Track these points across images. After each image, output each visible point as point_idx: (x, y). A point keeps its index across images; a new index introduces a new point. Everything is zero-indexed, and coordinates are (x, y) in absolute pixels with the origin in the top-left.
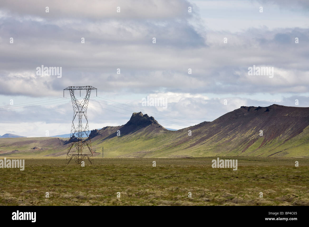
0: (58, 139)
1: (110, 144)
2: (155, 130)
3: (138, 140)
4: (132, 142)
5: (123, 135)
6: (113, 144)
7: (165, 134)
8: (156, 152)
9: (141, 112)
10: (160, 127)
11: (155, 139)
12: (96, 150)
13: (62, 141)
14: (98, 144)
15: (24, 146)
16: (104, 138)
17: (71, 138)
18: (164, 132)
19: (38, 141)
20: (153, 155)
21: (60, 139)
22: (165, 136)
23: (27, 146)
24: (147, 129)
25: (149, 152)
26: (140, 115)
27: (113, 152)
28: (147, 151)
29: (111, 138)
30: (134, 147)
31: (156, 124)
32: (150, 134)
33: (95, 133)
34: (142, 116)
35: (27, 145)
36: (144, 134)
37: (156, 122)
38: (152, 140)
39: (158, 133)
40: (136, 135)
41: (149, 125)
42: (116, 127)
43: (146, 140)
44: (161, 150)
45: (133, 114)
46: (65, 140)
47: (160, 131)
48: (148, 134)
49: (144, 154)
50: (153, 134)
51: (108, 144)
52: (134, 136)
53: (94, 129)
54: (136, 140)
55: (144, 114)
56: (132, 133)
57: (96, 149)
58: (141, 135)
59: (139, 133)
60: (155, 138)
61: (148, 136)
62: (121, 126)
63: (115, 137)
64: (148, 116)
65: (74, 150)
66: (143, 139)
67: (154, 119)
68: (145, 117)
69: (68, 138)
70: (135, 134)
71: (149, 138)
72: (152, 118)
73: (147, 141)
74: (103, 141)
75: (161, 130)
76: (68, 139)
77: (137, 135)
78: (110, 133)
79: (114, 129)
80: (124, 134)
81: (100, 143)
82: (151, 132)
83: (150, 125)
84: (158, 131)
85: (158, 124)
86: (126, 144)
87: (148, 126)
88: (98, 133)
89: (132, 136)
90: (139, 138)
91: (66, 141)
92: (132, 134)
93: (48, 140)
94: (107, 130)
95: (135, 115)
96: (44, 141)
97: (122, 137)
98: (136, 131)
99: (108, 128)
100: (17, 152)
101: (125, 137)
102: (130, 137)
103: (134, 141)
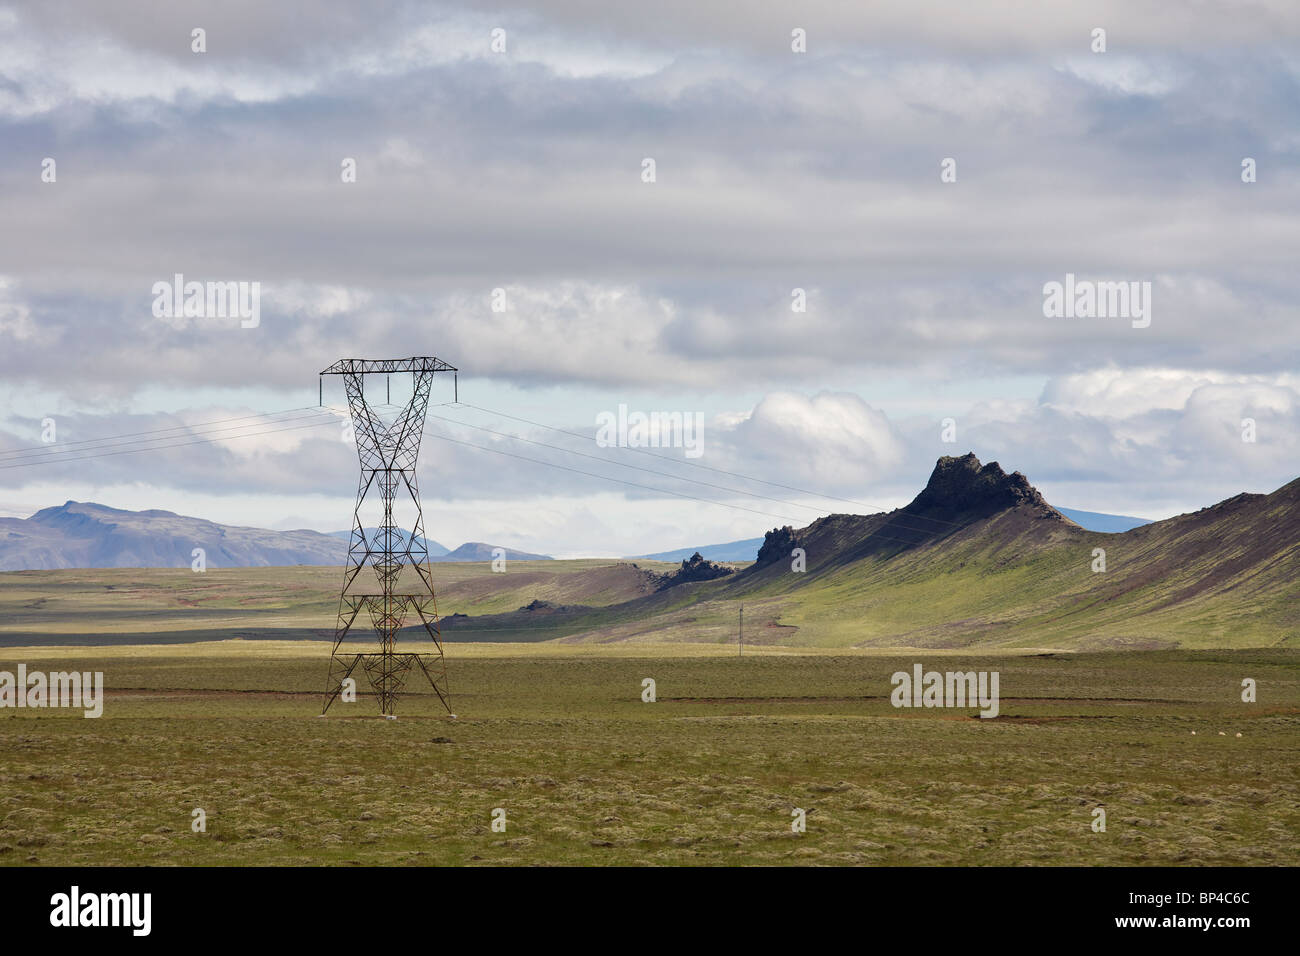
0: (635, 566)
1: (840, 589)
2: (1032, 529)
3: (957, 574)
4: (933, 583)
5: (897, 551)
6: (855, 589)
7: (1074, 548)
8: (1025, 624)
9: (971, 456)
10: (1052, 517)
11: (1031, 567)
12: (782, 612)
13: (649, 574)
14: (791, 587)
15: (496, 598)
16: (818, 565)
17: (685, 564)
18: (1070, 537)
19: (554, 575)
20: (1016, 636)
21: (644, 569)
22: (1072, 557)
23: (508, 596)
24: (1002, 521)
25: (996, 624)
26: (967, 466)
27: (852, 624)
28: (991, 618)
29: (851, 561)
30: (939, 603)
31: (1036, 505)
32: (1010, 548)
33: (783, 544)
34: (978, 471)
35: (508, 593)
36: (983, 545)
37: (1033, 498)
38: (1016, 573)
39: (1043, 543)
40: (951, 552)
41: (1004, 510)
42: (868, 517)
43: (991, 571)
44: (1050, 616)
45: (939, 462)
46: (662, 572)
47: (1054, 535)
48: (1000, 548)
49: (976, 631)
50: (1024, 545)
51: (834, 588)
52: (943, 555)
53: (780, 528)
54: (949, 572)
55: (984, 463)
56: (933, 544)
57: (780, 610)
58: (971, 551)
59: (963, 545)
60: (1027, 564)
61: (1002, 554)
62: (888, 512)
63: (861, 562)
64: (1001, 472)
65: (691, 616)
66: (980, 570)
67: (1028, 485)
68: (989, 477)
69: (673, 567)
70: (949, 547)
71: (1006, 564)
72: (1017, 480)
73: (1000, 578)
74: (814, 575)
75: (1056, 530)
76: (674, 570)
77: (954, 551)
78: (842, 543)
79: (858, 528)
80: (900, 548)
81: (801, 583)
82: (1015, 535)
83: (1008, 511)
84: (1042, 536)
85: (1044, 506)
86: (907, 590)
87: (1002, 515)
88: (794, 540)
89: (933, 554)
90: (962, 565)
91: (665, 577)
92: (935, 549)
93: (591, 574)
94: (832, 532)
95: (947, 465)
96: (577, 575)
97: (891, 562)
98: (951, 534)
99: (837, 524)
100: (461, 624)
101: (902, 562)
102: (924, 559)
103: (943, 576)
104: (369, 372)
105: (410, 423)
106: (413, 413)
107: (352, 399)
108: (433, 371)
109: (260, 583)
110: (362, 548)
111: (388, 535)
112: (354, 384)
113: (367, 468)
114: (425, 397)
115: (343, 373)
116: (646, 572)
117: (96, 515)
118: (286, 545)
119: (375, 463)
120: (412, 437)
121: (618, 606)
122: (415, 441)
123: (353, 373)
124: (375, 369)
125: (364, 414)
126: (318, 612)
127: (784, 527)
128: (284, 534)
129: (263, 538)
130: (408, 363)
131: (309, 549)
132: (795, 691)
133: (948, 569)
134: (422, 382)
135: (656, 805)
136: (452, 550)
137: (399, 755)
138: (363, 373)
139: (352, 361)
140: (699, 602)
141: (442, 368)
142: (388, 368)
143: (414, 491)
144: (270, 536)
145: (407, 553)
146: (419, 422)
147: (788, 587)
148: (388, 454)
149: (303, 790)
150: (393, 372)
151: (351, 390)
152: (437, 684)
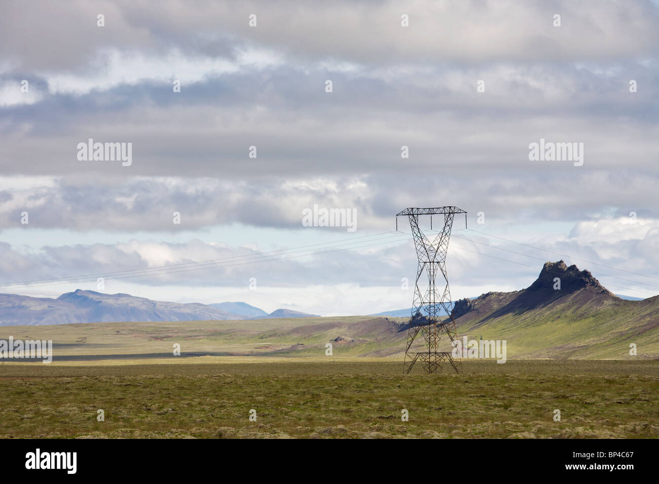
0: (387, 319)
1: (496, 330)
2: (594, 299)
3: (555, 322)
4: (544, 326)
5: (524, 310)
6: (504, 329)
7: (616, 308)
8: (596, 347)
9: (561, 262)
10: (605, 293)
11: (594, 318)
13: (394, 323)
16: (484, 317)
17: (413, 318)
18: (614, 302)
19: (345, 324)
20: (591, 353)
21: (391, 320)
22: (616, 313)
23: (322, 335)
24: (575, 297)
25: (581, 347)
26: (559, 267)
28: (577, 344)
29: (499, 316)
30: (547, 337)
31: (597, 286)
32: (583, 308)
33: (464, 307)
34: (565, 269)
35: (322, 333)
36: (569, 307)
37: (594, 283)
38: (587, 321)
39: (601, 306)
40: (553, 310)
41: (579, 289)
42: (508, 293)
43: (574, 321)
44: (608, 343)
45: (545, 265)
46: (401, 322)
47: (605, 302)
48: (577, 309)
49: (571, 351)
50: (591, 307)
51: (493, 329)
52: (548, 313)
53: (462, 299)
54: (552, 321)
55: (568, 265)
56: (543, 307)
58: (563, 310)
59: (559, 307)
60: (593, 316)
61: (579, 312)
62: (518, 291)
63: (506, 316)
64: (578, 270)
65: (421, 344)
66: (568, 320)
67: (591, 276)
68: (571, 273)
69: (407, 318)
70: (551, 308)
71: (582, 316)
72: (586, 274)
73: (577, 324)
74: (482, 323)
75: (607, 299)
76: (408, 321)
77: (554, 310)
78: (496, 306)
79: (504, 298)
80: (526, 309)
81: (475, 327)
82: (586, 302)
83: (582, 290)
84: (599, 302)
85: (600, 287)
86: (530, 330)
87: (579, 292)
88: (471, 306)
89: (544, 312)
90: (559, 317)
91: (403, 324)
92: (544, 309)
93: (364, 323)
94: (490, 301)
95: (549, 267)
96: (357, 324)
97: (521, 316)
99: (493, 297)
100: (301, 349)
101: (528, 315)
102: (539, 314)
103: (549, 322)
113: (421, 261)
116: (393, 322)
117: (91, 296)
118: (187, 311)
121: (380, 339)
127: (464, 299)
128: (186, 305)
129: (175, 307)
131: (199, 313)
133: (551, 319)
136: (270, 313)
140: (423, 337)
144: (179, 306)
147: (469, 329)
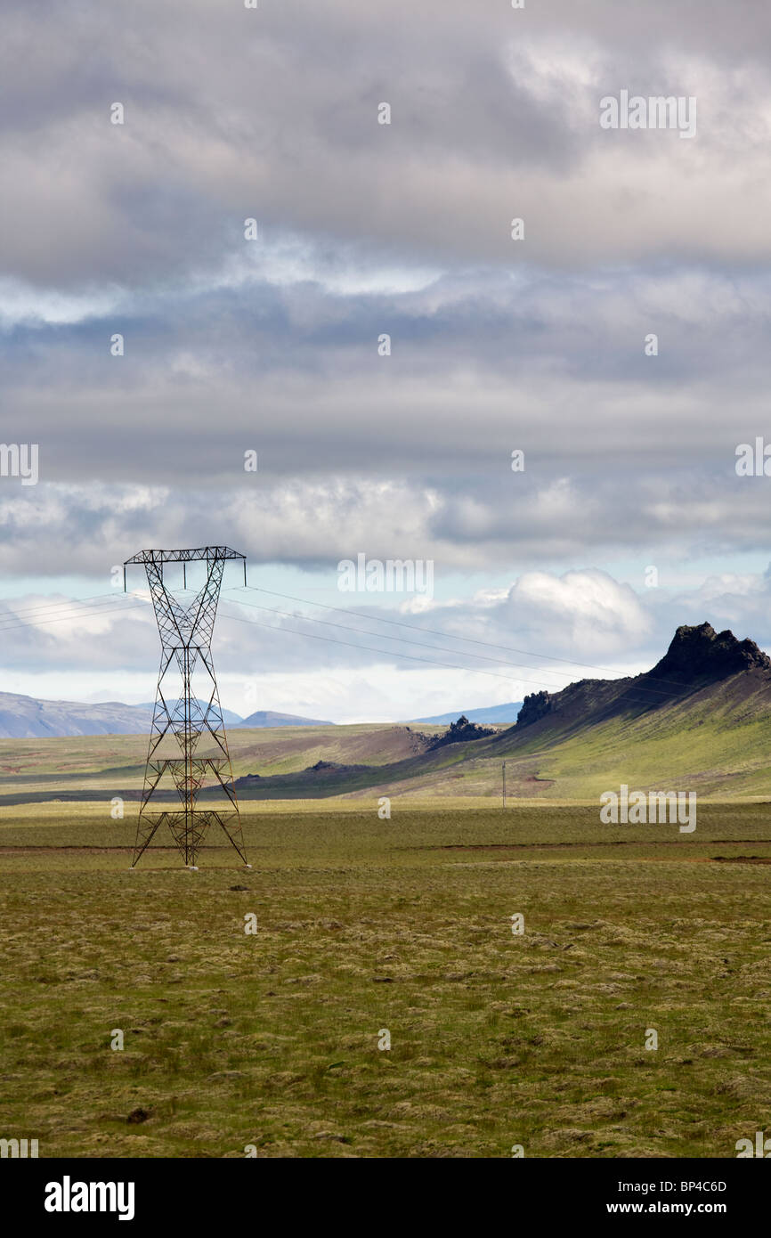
0: (408, 729)
1: (592, 746)
2: (762, 688)
3: (696, 731)
4: (675, 739)
5: (642, 711)
6: (605, 745)
8: (758, 774)
9: (706, 625)
11: (763, 723)
12: (541, 768)
13: (420, 736)
14: (548, 745)
15: (284, 759)
16: (573, 724)
17: (453, 726)
19: (337, 738)
20: (750, 785)
21: (415, 731)
23: (296, 758)
24: (730, 687)
26: (703, 634)
27: (603, 778)
28: (727, 769)
29: (601, 720)
30: (680, 758)
31: (765, 667)
32: (743, 706)
33: (539, 707)
34: (713, 639)
35: (296, 755)
36: (719, 705)
37: (763, 661)
38: (749, 729)
40: (690, 711)
41: (737, 673)
42: (616, 681)
43: (727, 728)
45: (678, 631)
46: (432, 734)
48: (734, 707)
50: (756, 704)
51: (586, 746)
52: (683, 714)
53: (537, 693)
54: (689, 730)
55: (718, 631)
56: (674, 704)
57: (539, 765)
58: (709, 710)
59: (701, 705)
60: (760, 720)
61: (736, 712)
62: (633, 677)
63: (610, 721)
64: (734, 638)
65: (460, 773)
66: (717, 727)
67: (758, 650)
68: (723, 644)
69: (442, 729)
70: (688, 707)
71: (741, 721)
72: (749, 645)
73: (732, 734)
74: (568, 734)
76: (443, 732)
77: (693, 710)
78: (592, 705)
79: (607, 691)
80: (645, 708)
81: (555, 742)
82: (747, 695)
83: (740, 674)
86: (651, 746)
87: (736, 677)
88: (550, 704)
89: (672, 713)
90: (701, 723)
91: (435, 738)
92: (676, 709)
93: (369, 737)
94: (582, 695)
95: (685, 634)
96: (358, 738)
97: (636, 722)
98: (689, 696)
99: (588, 688)
100: (255, 783)
101: (647, 721)
102: (666, 718)
103: (684, 732)
104: (167, 561)
105: (205, 605)
106: (207, 596)
107: (153, 585)
108: (225, 558)
109: (74, 751)
110: (164, 717)
111: (187, 706)
112: (155, 572)
113: (167, 646)
114: (218, 582)
115: (145, 562)
116: (418, 734)
118: (97, 716)
119: (175, 642)
120: (207, 618)
121: (394, 764)
122: (210, 622)
123: (153, 562)
124: (173, 558)
125: (164, 598)
126: (125, 775)
127: (541, 693)
128: (95, 706)
129: (77, 711)
130: (202, 552)
131: (118, 719)
132: (553, 839)
133: (688, 727)
134: (215, 569)
135: (431, 944)
136: (245, 718)
137: (201, 902)
138: (162, 562)
139: (152, 551)
140: (465, 759)
141: (233, 556)
142: (184, 557)
143: (210, 667)
144: (82, 708)
145: (205, 721)
146: (213, 605)
147: (545, 745)
148: (186, 633)
149: (116, 937)
150: (188, 560)
151: (152, 577)
152: (234, 838)
